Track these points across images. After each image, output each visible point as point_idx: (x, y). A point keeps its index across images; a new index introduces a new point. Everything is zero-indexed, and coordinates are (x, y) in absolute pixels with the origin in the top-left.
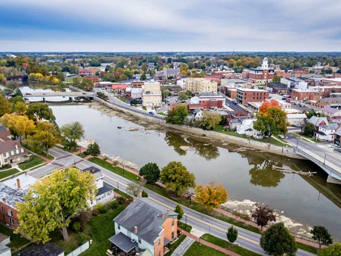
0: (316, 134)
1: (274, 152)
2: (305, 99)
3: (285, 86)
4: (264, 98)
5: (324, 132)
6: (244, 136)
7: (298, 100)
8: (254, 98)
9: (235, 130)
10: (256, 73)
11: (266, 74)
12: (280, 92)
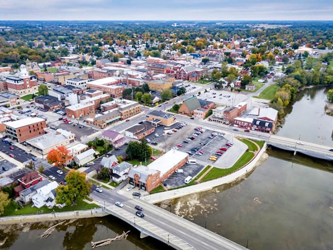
0: (112, 178)
1: (85, 217)
2: (81, 116)
3: (56, 99)
4: (42, 128)
5: (118, 173)
6: (46, 210)
7: (75, 118)
8: (30, 132)
9: (31, 202)
10: (16, 83)
11: (28, 82)
12: (53, 108)
